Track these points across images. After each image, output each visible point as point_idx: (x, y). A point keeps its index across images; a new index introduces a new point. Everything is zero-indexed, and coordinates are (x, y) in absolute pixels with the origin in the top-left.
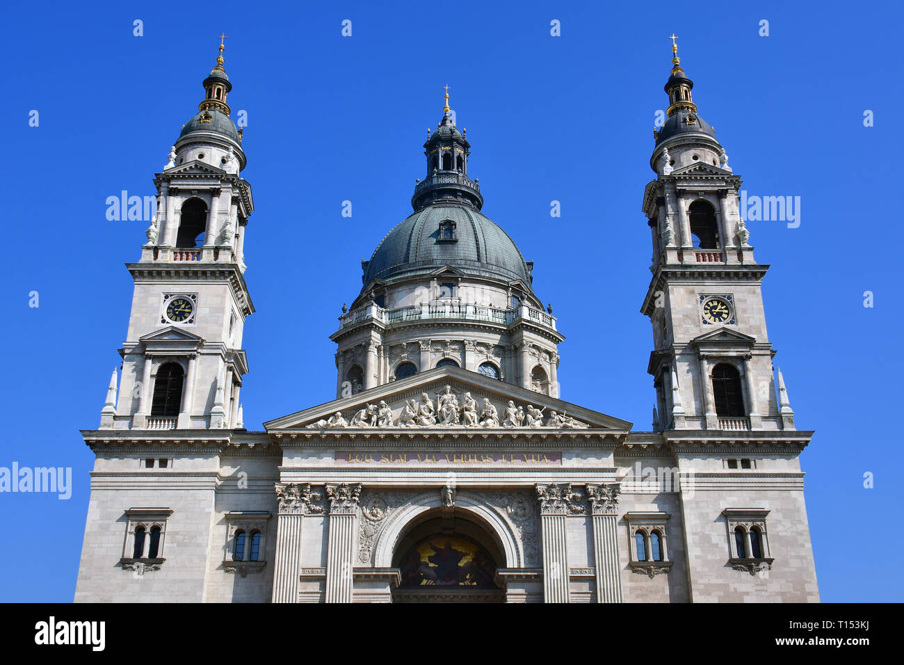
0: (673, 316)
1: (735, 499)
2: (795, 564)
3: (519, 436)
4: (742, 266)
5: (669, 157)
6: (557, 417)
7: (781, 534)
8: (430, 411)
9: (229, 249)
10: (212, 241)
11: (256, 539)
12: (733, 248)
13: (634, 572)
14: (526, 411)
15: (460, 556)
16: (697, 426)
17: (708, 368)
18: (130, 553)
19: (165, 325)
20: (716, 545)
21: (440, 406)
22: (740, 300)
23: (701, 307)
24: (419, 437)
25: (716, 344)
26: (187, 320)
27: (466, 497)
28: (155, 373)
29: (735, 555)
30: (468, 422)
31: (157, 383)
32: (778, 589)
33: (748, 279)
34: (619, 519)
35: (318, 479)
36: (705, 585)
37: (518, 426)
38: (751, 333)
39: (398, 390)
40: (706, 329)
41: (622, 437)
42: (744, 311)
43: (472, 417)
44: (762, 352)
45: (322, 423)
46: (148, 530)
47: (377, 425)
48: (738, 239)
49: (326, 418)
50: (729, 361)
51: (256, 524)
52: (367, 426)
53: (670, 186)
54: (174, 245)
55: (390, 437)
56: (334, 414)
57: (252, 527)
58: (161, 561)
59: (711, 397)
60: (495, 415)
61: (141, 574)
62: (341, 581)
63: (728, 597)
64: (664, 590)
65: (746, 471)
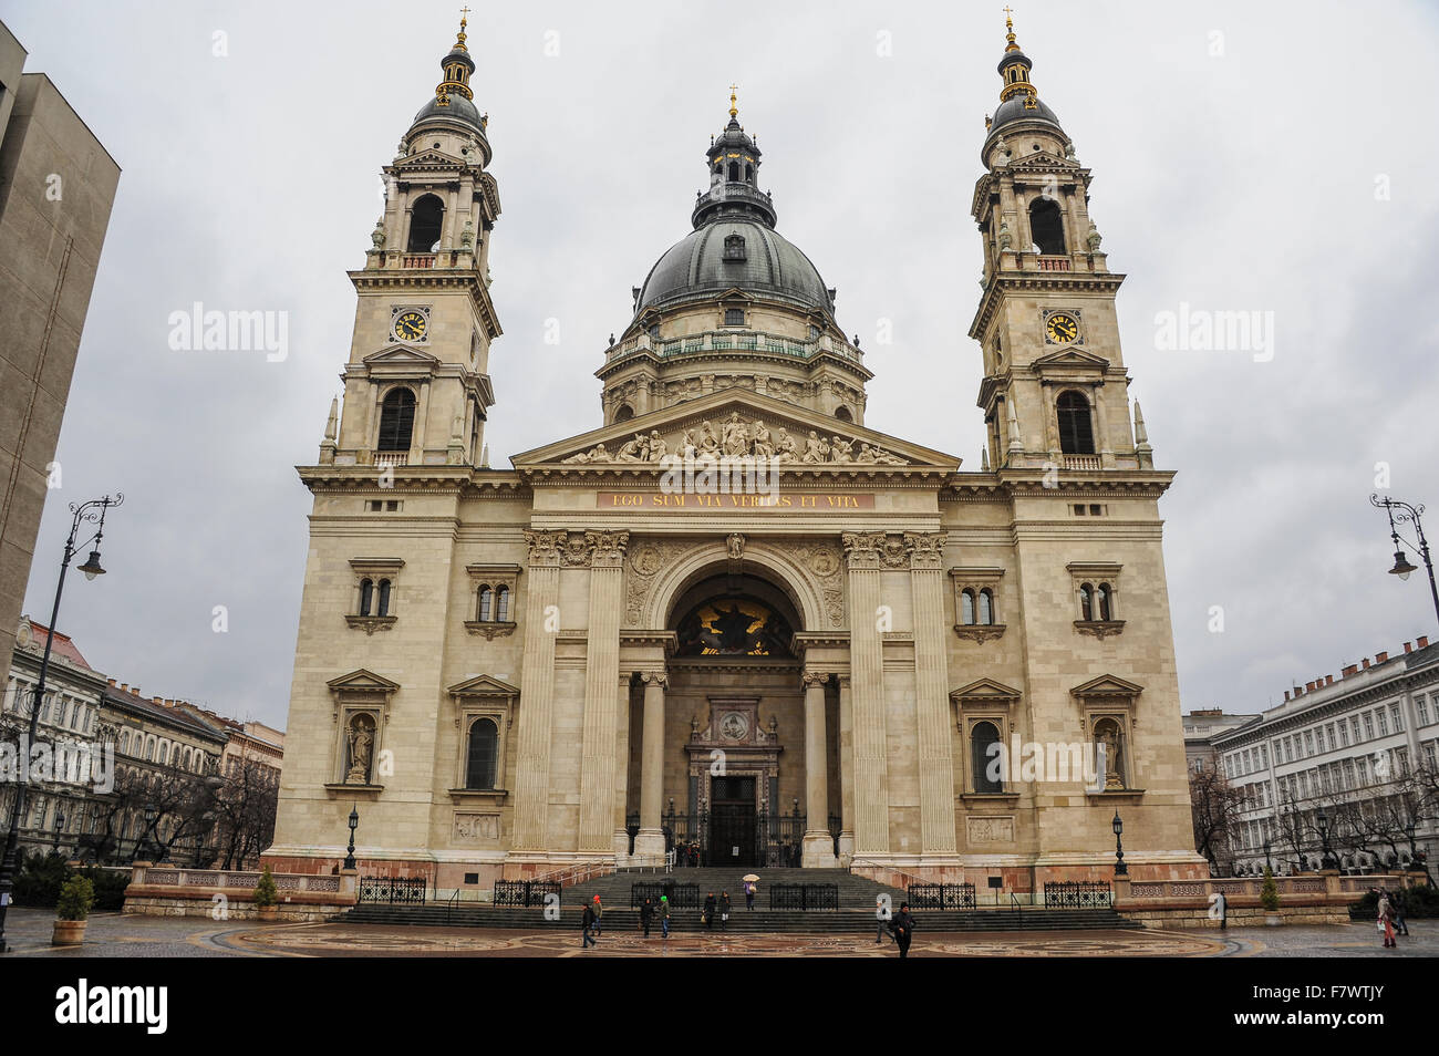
0: (1009, 334)
1: (1083, 551)
2: (1150, 627)
3: (823, 473)
4: (1093, 277)
5: (1004, 146)
6: (869, 451)
7: (1134, 592)
8: (714, 443)
9: (470, 252)
10: (449, 244)
11: (503, 596)
12: (1083, 255)
13: (960, 637)
14: (831, 443)
15: (749, 621)
16: (1038, 465)
17: (1051, 396)
18: (355, 611)
19: (394, 343)
20: (1059, 606)
21: (725, 437)
22: (1091, 317)
23: (1043, 324)
25: (1063, 366)
26: (420, 337)
27: (758, 547)
28: (381, 400)
29: (1080, 617)
31: (384, 411)
32: (1129, 656)
33: (1100, 290)
34: (944, 572)
35: (577, 524)
36: (1044, 651)
37: (821, 461)
38: (1104, 354)
39: (673, 417)
40: (1050, 349)
41: (949, 474)
42: (1094, 330)
43: (765, 451)
44: (1116, 378)
45: (581, 457)
46: (375, 584)
47: (648, 460)
49: (586, 451)
50: (1077, 388)
51: (504, 578)
52: (636, 461)
53: (1007, 180)
54: (404, 250)
56: (595, 447)
57: (498, 582)
58: (394, 619)
59: (1054, 432)
60: (794, 447)
61: (370, 634)
62: (605, 646)
63: (1070, 666)
64: (994, 659)
65: (1095, 518)
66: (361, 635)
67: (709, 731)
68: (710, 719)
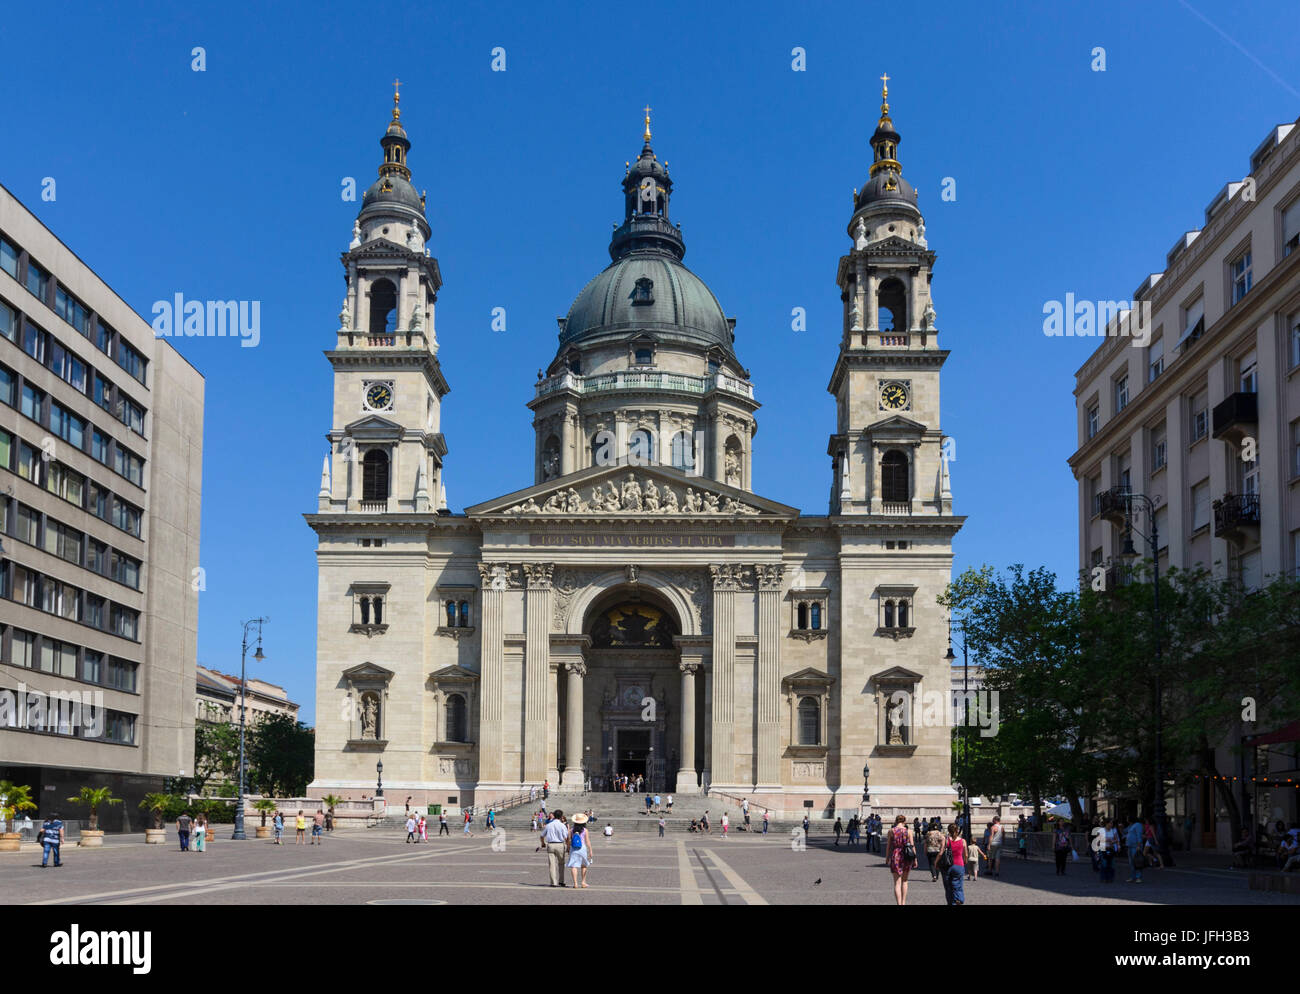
0: (851, 402)
1: (890, 576)
2: (933, 632)
3: (696, 521)
4: (925, 351)
5: (864, 228)
6: (731, 504)
7: (923, 606)
8: (615, 498)
9: (421, 334)
10: (404, 327)
11: (464, 608)
12: (918, 332)
13: (794, 638)
14: (703, 498)
15: (645, 621)
16: (862, 511)
17: (878, 456)
18: (359, 620)
19: (368, 413)
20: (867, 616)
21: (624, 493)
22: (918, 386)
23: (879, 393)
24: (605, 522)
25: (889, 431)
26: (387, 407)
27: (648, 575)
28: (362, 460)
29: (883, 625)
30: (650, 508)
31: (365, 469)
32: (917, 653)
33: (929, 364)
34: (784, 594)
35: (516, 559)
36: (853, 649)
37: (695, 513)
38: (924, 420)
39: (586, 478)
40: (883, 416)
41: (790, 521)
42: (921, 397)
43: (653, 504)
44: (932, 439)
45: (516, 509)
46: (371, 601)
47: (567, 510)
48: (924, 323)
50: (900, 448)
51: (464, 595)
52: (558, 511)
53: (862, 262)
54: (367, 330)
55: (578, 522)
56: (527, 501)
57: (461, 598)
58: (386, 627)
59: (878, 483)
60: (675, 501)
61: (370, 637)
62: (539, 645)
63: (872, 659)
64: (818, 653)
65: (902, 552)
66: (363, 637)
67: (616, 700)
68: (618, 691)
